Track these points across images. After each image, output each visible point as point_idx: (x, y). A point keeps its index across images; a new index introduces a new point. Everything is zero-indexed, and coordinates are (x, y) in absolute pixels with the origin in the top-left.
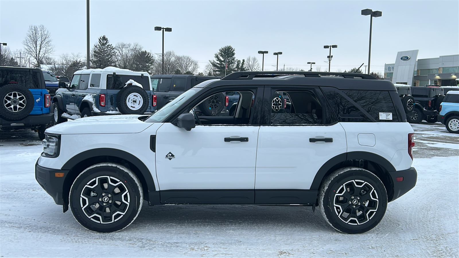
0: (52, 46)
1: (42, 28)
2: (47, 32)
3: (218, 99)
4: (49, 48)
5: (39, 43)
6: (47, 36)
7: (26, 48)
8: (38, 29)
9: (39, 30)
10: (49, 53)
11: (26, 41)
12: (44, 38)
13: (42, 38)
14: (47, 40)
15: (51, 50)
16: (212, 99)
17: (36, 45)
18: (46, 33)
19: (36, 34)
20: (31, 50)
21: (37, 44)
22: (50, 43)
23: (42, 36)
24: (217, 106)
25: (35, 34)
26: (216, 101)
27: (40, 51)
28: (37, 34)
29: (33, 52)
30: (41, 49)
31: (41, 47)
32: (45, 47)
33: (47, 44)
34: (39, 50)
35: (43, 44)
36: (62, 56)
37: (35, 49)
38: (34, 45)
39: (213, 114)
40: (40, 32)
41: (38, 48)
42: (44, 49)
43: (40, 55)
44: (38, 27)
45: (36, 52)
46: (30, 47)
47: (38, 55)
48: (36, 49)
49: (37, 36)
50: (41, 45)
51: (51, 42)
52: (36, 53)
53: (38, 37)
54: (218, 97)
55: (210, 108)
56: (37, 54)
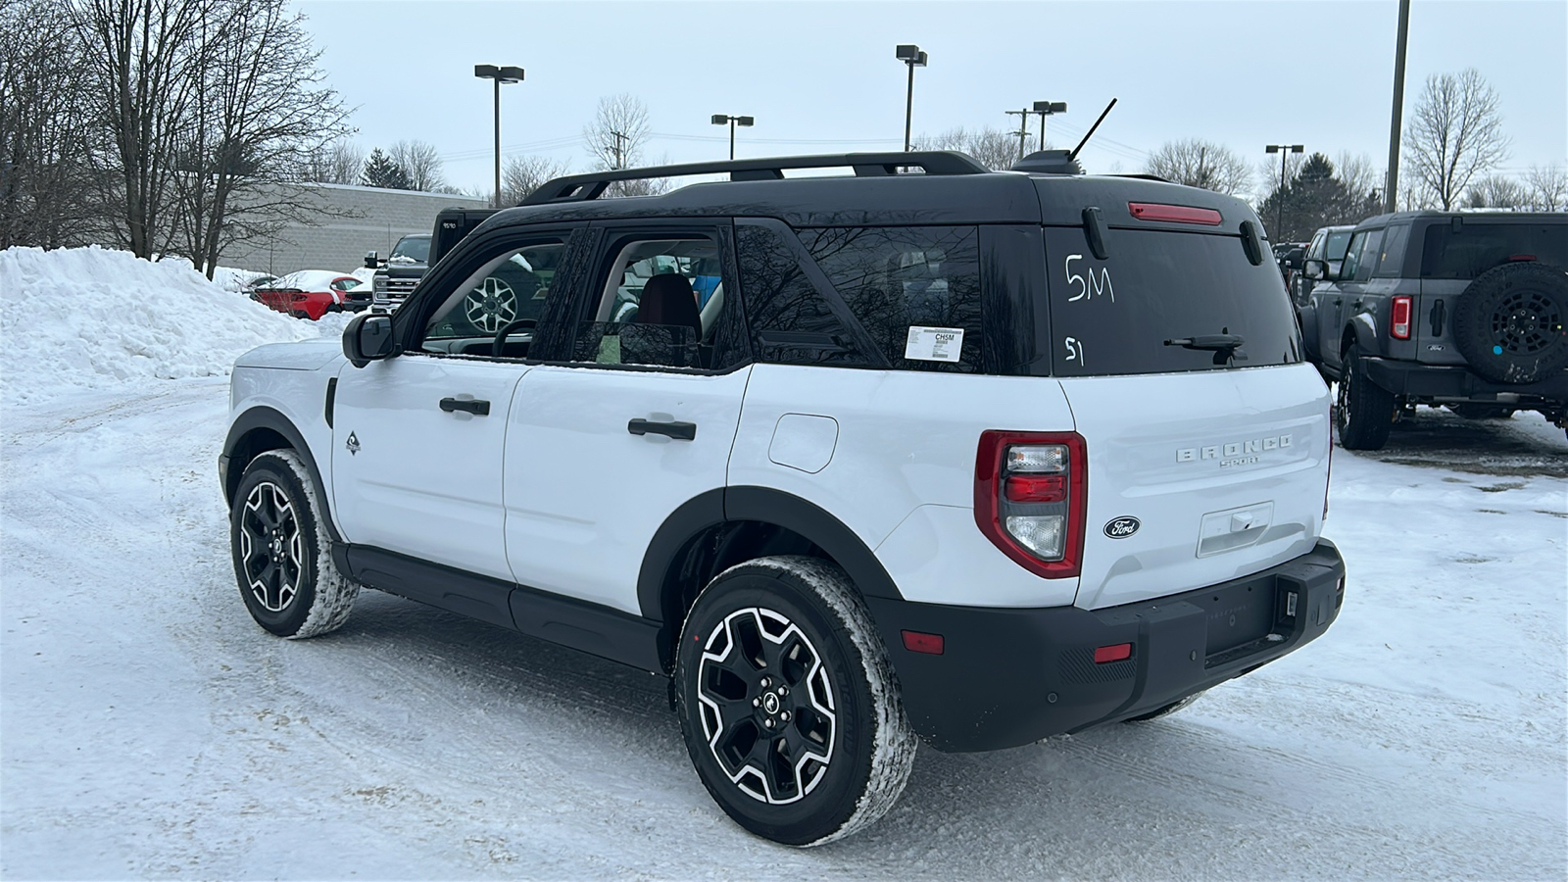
0: (1500, 142)
1: (1472, 78)
2: (1486, 91)
3: (1549, 311)
4: (1492, 147)
5: (1453, 134)
6: (1488, 107)
7: (1409, 156)
8: (1457, 85)
9: (1459, 90)
10: (1487, 167)
11: (1411, 130)
12: (1474, 115)
13: (1466, 114)
14: (1484, 120)
15: (1498, 154)
16: (1517, 311)
17: (1445, 139)
18: (1481, 95)
19: (1446, 103)
20: (1425, 161)
21: (1448, 139)
22: (1495, 131)
23: (1466, 108)
24: (1543, 343)
25: (1442, 104)
26: (1542, 319)
27: (1454, 164)
28: (1450, 105)
29: (1431, 167)
30: (1459, 153)
31: (1460, 149)
32: (1476, 145)
33: (1482, 135)
34: (1451, 158)
35: (1470, 136)
36: (1530, 173)
37: (1438, 154)
38: (1436, 141)
39: (1512, 376)
40: (1463, 94)
41: (1450, 151)
42: (1473, 152)
43: (1455, 177)
44: (1455, 77)
45: (1442, 167)
46: (1421, 150)
47: (1447, 177)
48: (1441, 154)
49: (1450, 111)
50: (1460, 141)
51: (1497, 127)
52: (1440, 171)
53: (1453, 112)
54: (1546, 303)
55: (1498, 350)
56: (1446, 171)
